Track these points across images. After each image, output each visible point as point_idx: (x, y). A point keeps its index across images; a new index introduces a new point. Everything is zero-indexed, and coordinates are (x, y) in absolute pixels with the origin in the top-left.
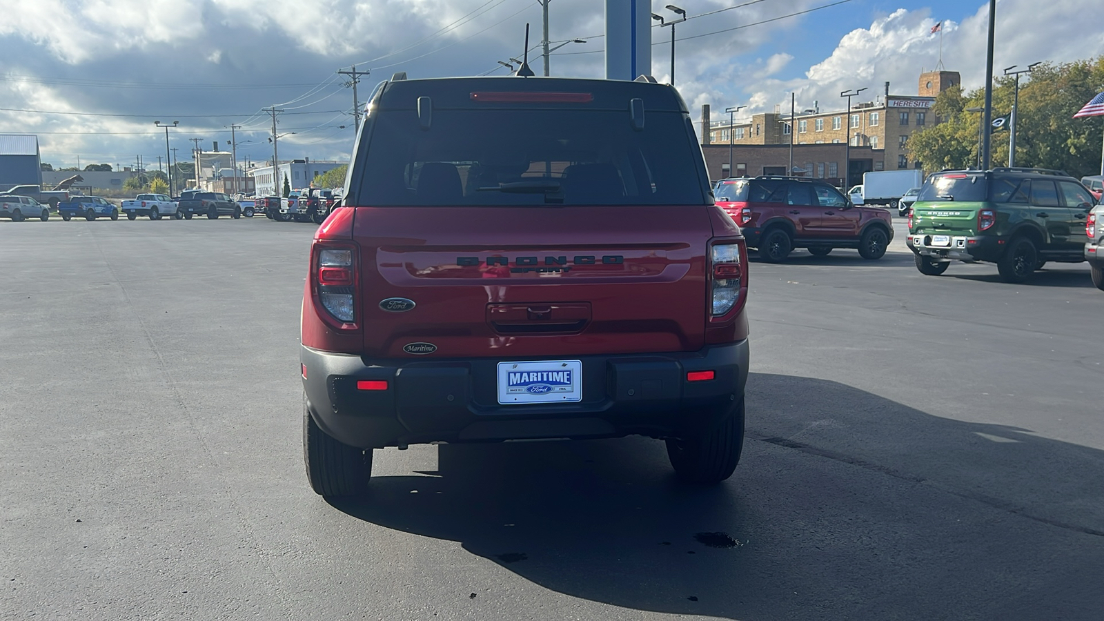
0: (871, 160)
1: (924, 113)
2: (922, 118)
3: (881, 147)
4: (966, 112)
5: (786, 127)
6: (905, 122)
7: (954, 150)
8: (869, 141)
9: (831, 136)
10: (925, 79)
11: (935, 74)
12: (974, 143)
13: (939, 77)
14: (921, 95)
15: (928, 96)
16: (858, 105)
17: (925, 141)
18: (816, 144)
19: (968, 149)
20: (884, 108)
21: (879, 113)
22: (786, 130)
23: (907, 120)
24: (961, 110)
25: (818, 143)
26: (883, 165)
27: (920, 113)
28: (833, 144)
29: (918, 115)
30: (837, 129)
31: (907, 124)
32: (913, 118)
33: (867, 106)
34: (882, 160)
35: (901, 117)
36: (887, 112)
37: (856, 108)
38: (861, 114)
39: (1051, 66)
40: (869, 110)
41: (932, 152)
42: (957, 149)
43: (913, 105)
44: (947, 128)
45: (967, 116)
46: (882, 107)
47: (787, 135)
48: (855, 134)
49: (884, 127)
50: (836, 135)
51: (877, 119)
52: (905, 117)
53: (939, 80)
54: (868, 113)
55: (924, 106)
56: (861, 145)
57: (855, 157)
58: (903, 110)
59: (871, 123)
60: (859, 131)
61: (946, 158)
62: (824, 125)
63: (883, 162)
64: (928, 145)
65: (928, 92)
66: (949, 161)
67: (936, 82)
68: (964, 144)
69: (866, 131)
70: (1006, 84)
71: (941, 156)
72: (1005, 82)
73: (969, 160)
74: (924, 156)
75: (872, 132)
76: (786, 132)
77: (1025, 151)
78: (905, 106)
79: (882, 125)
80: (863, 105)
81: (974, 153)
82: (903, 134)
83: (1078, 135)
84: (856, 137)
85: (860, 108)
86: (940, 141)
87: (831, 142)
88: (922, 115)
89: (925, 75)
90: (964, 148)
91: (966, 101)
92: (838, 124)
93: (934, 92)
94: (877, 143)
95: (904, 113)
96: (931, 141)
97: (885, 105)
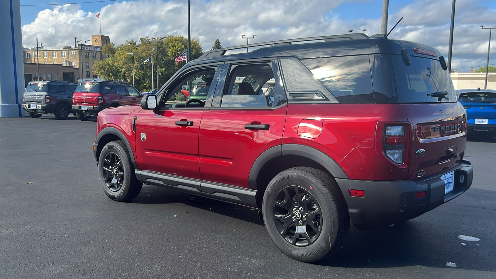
0: (73, 73)
1: (95, 53)
2: (95, 55)
3: (78, 67)
4: (117, 55)
5: (27, 54)
6: (87, 57)
7: (114, 71)
8: (71, 64)
9: (52, 61)
10: (94, 38)
11: (99, 36)
12: (122, 68)
13: (101, 37)
14: (93, 45)
15: (96, 46)
16: (64, 47)
17: (101, 66)
18: (44, 64)
19: (120, 70)
20: (78, 49)
21: (75, 51)
22: (27, 56)
23: (88, 56)
24: (114, 53)
25: (46, 63)
26: (79, 76)
27: (94, 53)
28: (54, 64)
29: (93, 54)
30: (55, 57)
31: (89, 57)
32: (91, 55)
33: (68, 47)
34: (79, 73)
35: (86, 54)
36: (79, 51)
37: (63, 48)
38: (66, 51)
39: (149, 38)
40: (70, 50)
41: (104, 71)
42: (115, 70)
43: (90, 49)
44: (110, 60)
45: (118, 56)
46: (77, 49)
47: (28, 59)
48: (65, 60)
49: (78, 58)
50: (56, 61)
51: (75, 54)
52: (87, 55)
53: (101, 39)
54: (70, 51)
55: (95, 50)
56: (68, 66)
57: (66, 71)
58: (86, 51)
59: (72, 56)
60: (66, 59)
61: (111, 74)
62: (48, 55)
63: (79, 74)
64: (102, 67)
65: (96, 44)
66: (112, 75)
67: (99, 40)
68: (118, 68)
69: (70, 59)
70: (132, 44)
71: (108, 73)
72: (131, 43)
73: (120, 75)
74: (101, 73)
75: (73, 60)
76: (27, 57)
77: (143, 72)
78: (87, 49)
79: (78, 57)
80: (66, 47)
81: (123, 72)
82: (86, 62)
83: (162, 68)
84: (65, 62)
85: (65, 48)
86: (108, 66)
87: (52, 63)
88: (95, 54)
89: (95, 36)
90: (118, 70)
91: (116, 50)
92: (55, 55)
93: (99, 44)
94: (76, 65)
95: (86, 52)
96: (103, 66)
97: (78, 48)
